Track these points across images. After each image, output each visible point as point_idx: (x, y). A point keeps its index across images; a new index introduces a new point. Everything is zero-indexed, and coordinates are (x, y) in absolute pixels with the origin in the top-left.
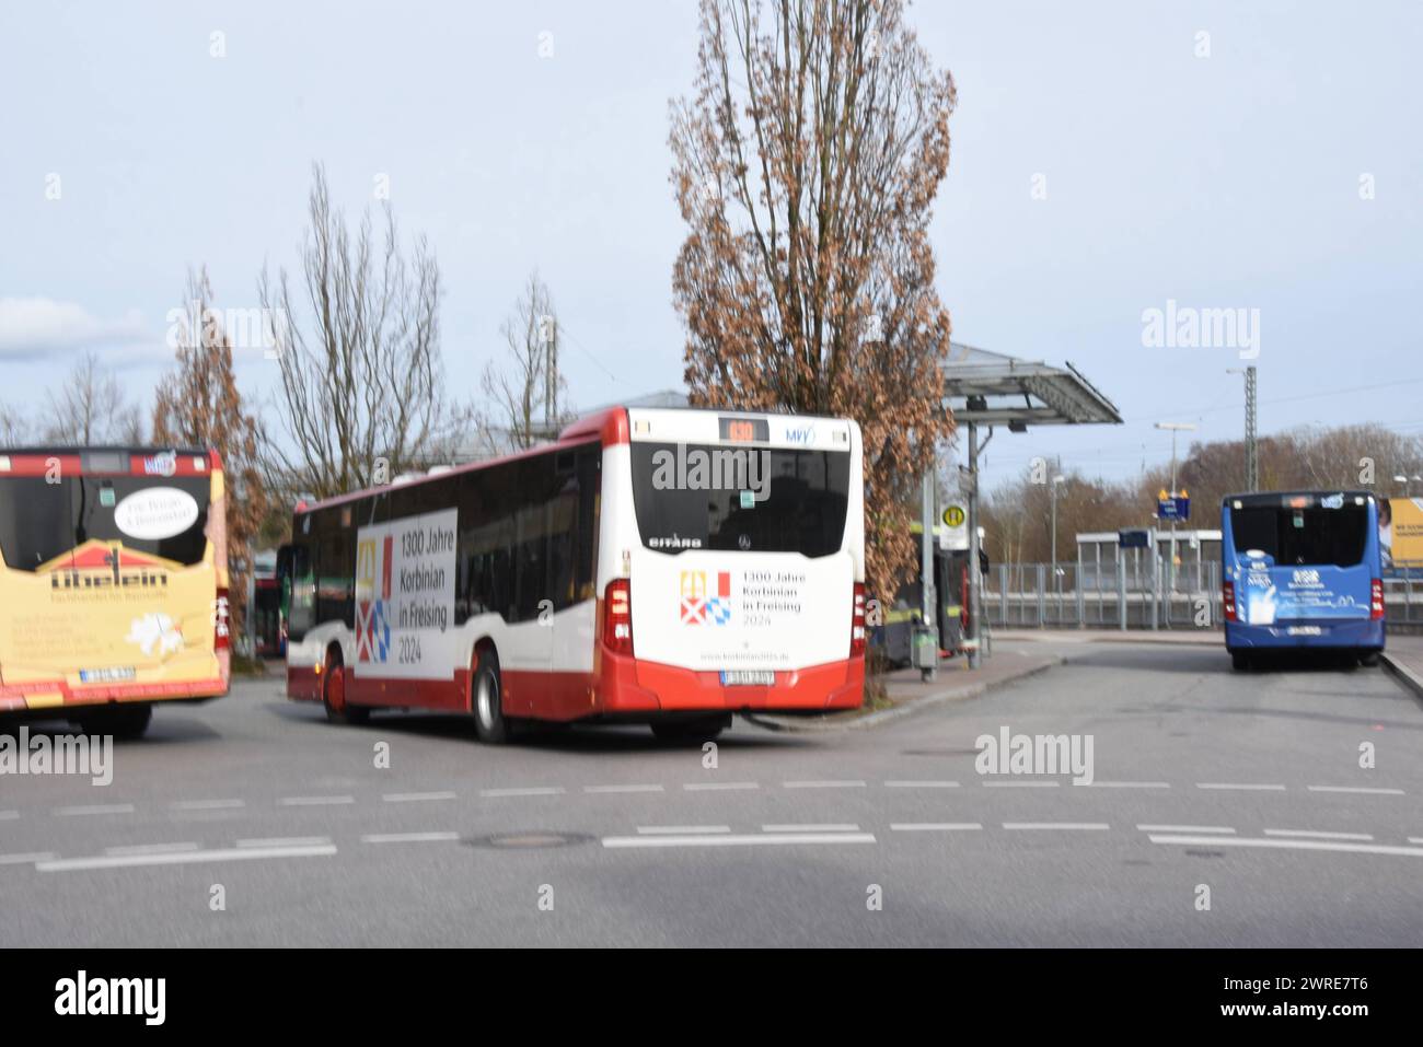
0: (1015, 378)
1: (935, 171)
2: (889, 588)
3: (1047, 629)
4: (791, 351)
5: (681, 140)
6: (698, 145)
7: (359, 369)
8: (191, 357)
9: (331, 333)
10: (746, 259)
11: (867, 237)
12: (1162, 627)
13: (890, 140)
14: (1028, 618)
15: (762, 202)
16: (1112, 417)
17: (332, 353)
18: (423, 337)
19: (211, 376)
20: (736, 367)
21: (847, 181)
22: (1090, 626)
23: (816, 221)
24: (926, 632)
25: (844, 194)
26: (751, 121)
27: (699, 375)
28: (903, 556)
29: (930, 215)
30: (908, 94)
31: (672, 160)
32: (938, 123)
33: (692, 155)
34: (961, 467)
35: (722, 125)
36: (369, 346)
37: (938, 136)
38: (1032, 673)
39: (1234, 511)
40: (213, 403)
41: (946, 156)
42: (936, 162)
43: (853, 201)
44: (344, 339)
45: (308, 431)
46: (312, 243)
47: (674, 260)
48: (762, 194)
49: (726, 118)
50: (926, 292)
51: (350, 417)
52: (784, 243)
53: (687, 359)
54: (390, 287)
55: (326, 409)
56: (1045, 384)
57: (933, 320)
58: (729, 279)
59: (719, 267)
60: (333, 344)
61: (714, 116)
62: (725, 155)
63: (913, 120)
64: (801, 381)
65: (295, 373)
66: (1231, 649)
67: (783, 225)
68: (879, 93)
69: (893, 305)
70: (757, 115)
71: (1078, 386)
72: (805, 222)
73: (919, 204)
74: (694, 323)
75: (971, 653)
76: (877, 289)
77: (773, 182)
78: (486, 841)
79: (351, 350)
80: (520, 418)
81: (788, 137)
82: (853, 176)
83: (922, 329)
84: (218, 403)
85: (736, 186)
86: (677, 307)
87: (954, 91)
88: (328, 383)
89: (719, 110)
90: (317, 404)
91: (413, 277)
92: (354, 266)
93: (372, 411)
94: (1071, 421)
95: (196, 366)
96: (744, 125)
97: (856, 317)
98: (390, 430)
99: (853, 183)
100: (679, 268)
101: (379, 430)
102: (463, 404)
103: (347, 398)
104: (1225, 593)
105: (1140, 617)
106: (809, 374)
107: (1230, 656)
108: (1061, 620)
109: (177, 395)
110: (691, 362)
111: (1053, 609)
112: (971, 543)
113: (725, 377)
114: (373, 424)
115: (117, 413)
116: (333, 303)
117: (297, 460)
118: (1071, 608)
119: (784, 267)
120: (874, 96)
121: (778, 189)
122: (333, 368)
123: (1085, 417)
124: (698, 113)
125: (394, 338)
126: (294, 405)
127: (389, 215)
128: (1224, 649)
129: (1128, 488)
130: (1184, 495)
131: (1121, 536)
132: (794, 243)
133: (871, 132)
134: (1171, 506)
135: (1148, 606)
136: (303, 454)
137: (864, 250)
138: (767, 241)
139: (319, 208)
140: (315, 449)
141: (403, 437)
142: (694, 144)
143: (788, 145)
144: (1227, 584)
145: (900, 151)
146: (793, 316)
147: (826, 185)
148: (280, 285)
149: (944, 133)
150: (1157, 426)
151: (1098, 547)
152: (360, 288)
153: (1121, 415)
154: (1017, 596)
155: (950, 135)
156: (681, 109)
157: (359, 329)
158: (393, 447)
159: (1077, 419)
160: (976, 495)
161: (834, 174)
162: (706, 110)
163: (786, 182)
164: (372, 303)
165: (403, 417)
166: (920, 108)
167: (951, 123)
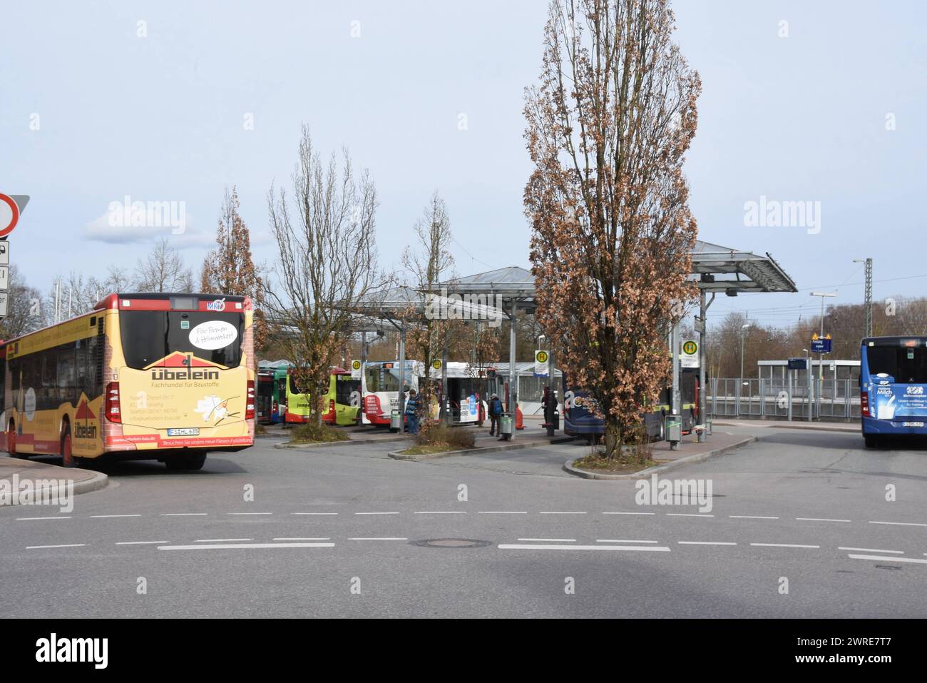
0: (734, 262)
1: (688, 133)
2: (656, 392)
3: (740, 419)
4: (596, 243)
5: (532, 112)
6: (542, 115)
7: (327, 249)
8: (226, 241)
9: (310, 227)
10: (569, 186)
11: (647, 172)
12: (814, 419)
13: (661, 112)
14: (729, 412)
15: (580, 150)
16: (791, 287)
17: (310, 241)
18: (365, 230)
19: (237, 253)
20: (562, 252)
21: (634, 138)
22: (768, 418)
23: (613, 163)
24: (674, 419)
25: (632, 146)
26: (575, 100)
27: (539, 257)
28: (665, 371)
29: (683, 159)
30: (673, 85)
31: (526, 124)
32: (690, 103)
33: (538, 122)
34: (695, 317)
35: (557, 103)
36: (333, 236)
37: (689, 111)
38: (738, 446)
39: (869, 347)
40: (238, 269)
41: (695, 123)
42: (689, 127)
43: (637, 151)
44: (318, 232)
45: (295, 288)
46: (301, 174)
47: (525, 186)
48: (581, 145)
49: (559, 98)
50: (682, 208)
51: (321, 279)
52: (594, 176)
53: (532, 246)
54: (346, 200)
55: (306, 274)
56: (751, 266)
57: (686, 225)
58: (559, 197)
59: (552, 189)
60: (311, 235)
61: (552, 98)
62: (558, 122)
63: (676, 101)
64: (603, 260)
65: (288, 251)
66: (865, 435)
67: (593, 164)
68: (654, 84)
69: (661, 216)
70: (578, 96)
71: (772, 268)
72: (607, 163)
73: (677, 153)
74: (537, 225)
75: (699, 433)
76: (652, 205)
77: (588, 137)
78: (425, 543)
79: (322, 239)
80: (426, 281)
81: (598, 109)
82: (638, 135)
83: (679, 230)
84: (241, 270)
85: (564, 140)
86: (527, 215)
87: (700, 83)
88: (307, 259)
89: (555, 94)
90: (301, 270)
91: (360, 194)
92: (325, 187)
93: (334, 275)
94: (765, 290)
95: (228, 247)
96: (571, 103)
97: (638, 222)
98: (344, 287)
99: (637, 140)
100: (528, 190)
101: (338, 287)
102: (388, 272)
103: (318, 268)
104: (862, 400)
105: (800, 413)
106: (609, 257)
107: (864, 438)
108: (751, 413)
109: (217, 264)
110: (535, 249)
111: (745, 406)
112: (700, 364)
113: (555, 258)
114: (334, 283)
115: (179, 274)
116: (312, 209)
117: (288, 304)
118: (757, 406)
119: (593, 191)
120: (651, 86)
121: (591, 142)
122: (310, 250)
123: (774, 288)
124: (542, 96)
125: (348, 232)
126: (287, 271)
127: (347, 157)
128: (861, 434)
129: (786, 332)
130: (828, 337)
131: (789, 362)
132: (600, 176)
133: (649, 108)
134: (820, 344)
135: (806, 406)
136: (291, 301)
137: (644, 181)
138: (583, 174)
139: (305, 152)
140: (300, 299)
141: (351, 292)
142: (540, 114)
143: (598, 115)
144: (864, 394)
145: (668, 119)
146: (599, 222)
147: (620, 139)
148: (281, 199)
149: (693, 108)
150: (812, 294)
151: (771, 368)
152: (328, 200)
153: (797, 287)
154: (723, 398)
155: (697, 110)
156: (532, 93)
157: (327, 226)
158: (345, 297)
159: (769, 288)
160: (705, 334)
161: (626, 133)
162: (547, 93)
163: (596, 138)
164: (335, 209)
165: (352, 280)
166: (681, 94)
167: (698, 103)
